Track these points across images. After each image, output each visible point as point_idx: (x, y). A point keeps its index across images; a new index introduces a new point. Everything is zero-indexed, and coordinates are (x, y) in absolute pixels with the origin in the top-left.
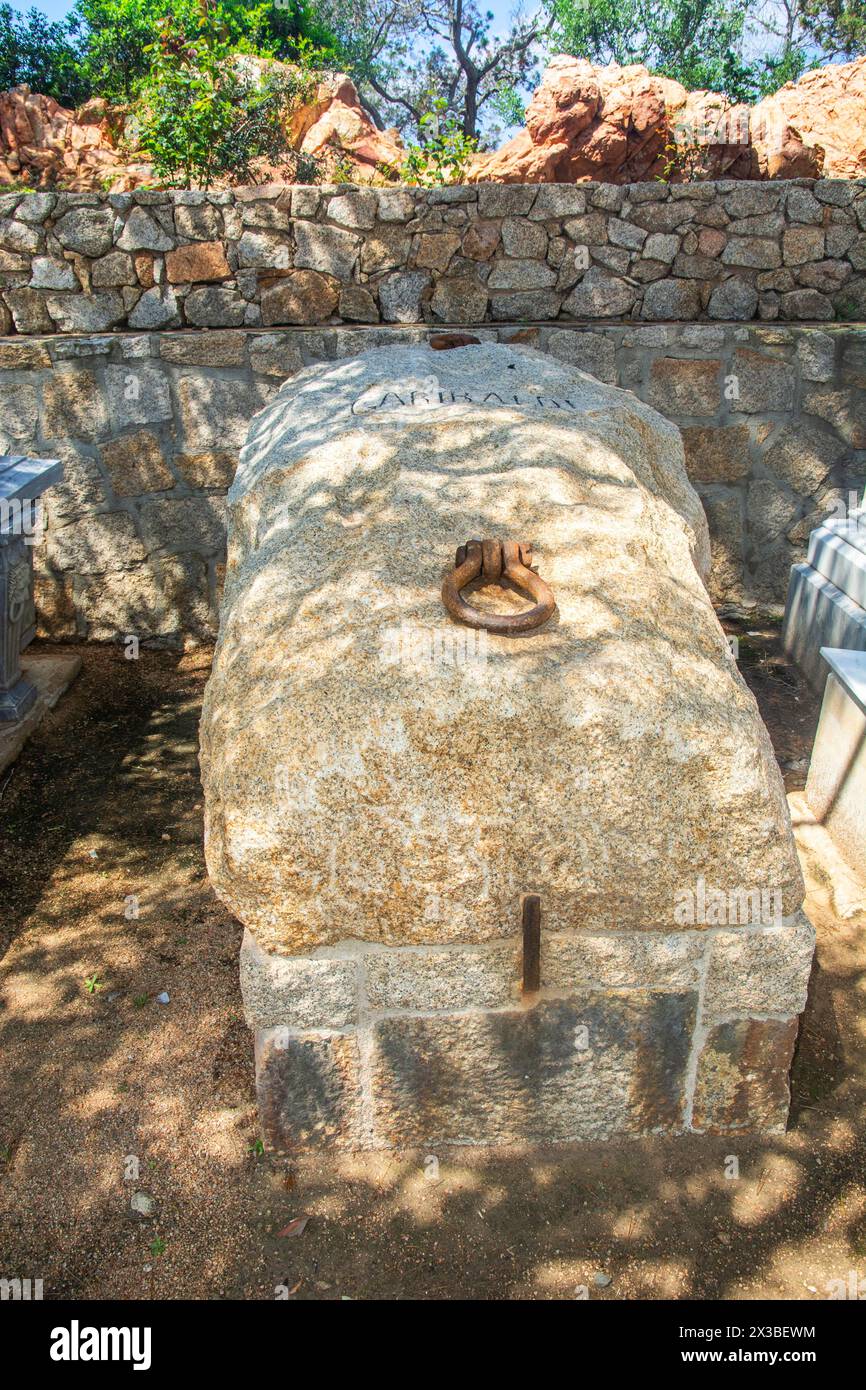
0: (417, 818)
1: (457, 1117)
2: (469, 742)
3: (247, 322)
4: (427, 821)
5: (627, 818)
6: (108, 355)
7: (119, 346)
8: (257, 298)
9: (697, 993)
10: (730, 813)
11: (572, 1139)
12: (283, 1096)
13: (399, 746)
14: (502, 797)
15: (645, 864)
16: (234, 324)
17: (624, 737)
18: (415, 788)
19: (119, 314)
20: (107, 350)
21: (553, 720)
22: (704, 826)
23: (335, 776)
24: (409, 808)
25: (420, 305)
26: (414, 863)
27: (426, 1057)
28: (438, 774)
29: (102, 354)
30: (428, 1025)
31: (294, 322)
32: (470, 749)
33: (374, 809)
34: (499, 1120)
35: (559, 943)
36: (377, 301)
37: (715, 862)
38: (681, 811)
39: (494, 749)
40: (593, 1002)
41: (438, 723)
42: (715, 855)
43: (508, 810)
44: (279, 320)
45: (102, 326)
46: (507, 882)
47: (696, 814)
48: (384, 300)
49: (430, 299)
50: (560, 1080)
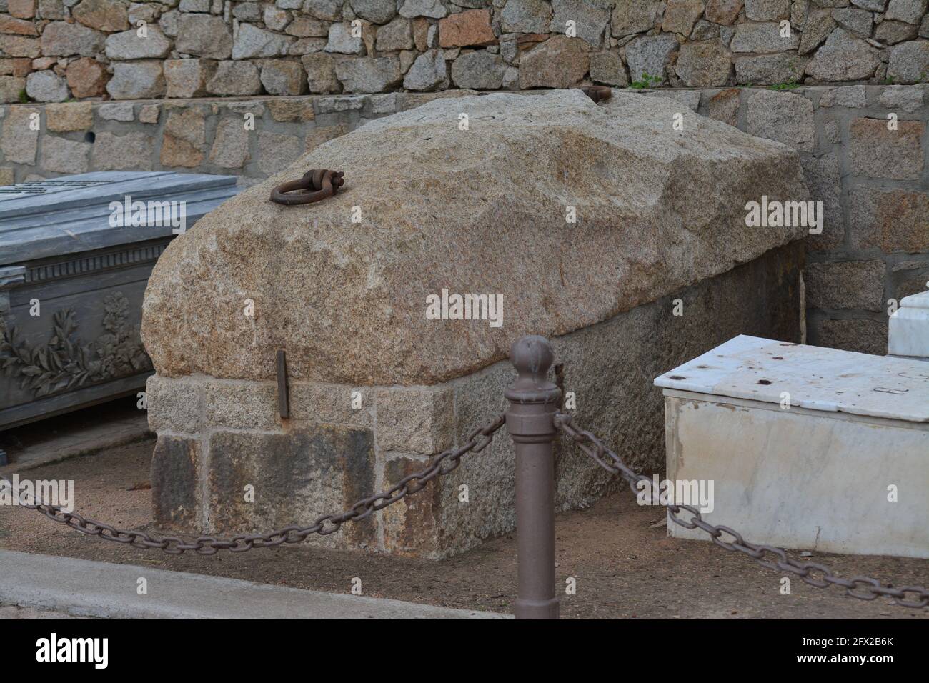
0: (220, 290)
1: (252, 514)
2: (246, 249)
3: (504, 85)
4: (225, 292)
5: (315, 297)
6: (360, 110)
7: (371, 103)
8: (515, 62)
9: (372, 432)
10: (369, 301)
11: (315, 543)
12: (163, 480)
13: (213, 248)
14: (259, 281)
15: (326, 328)
16: (494, 87)
17: (313, 250)
18: (220, 272)
19: (394, 77)
20: (360, 106)
21: (278, 238)
22: (356, 307)
23: (188, 264)
24: (217, 283)
25: (665, 69)
26: (221, 318)
27: (235, 462)
28: (231, 265)
29: (355, 109)
30: (236, 439)
31: (548, 85)
32: (247, 253)
33: (203, 283)
34: (274, 520)
35: (298, 386)
36: (626, 65)
37: (363, 332)
38: (345, 298)
39: (257, 255)
40: (317, 431)
41: (230, 235)
42: (363, 327)
43: (262, 289)
44: (534, 84)
45: (380, 87)
46: (263, 334)
47: (351, 301)
48: (631, 64)
49: (675, 63)
50: (305, 492)
